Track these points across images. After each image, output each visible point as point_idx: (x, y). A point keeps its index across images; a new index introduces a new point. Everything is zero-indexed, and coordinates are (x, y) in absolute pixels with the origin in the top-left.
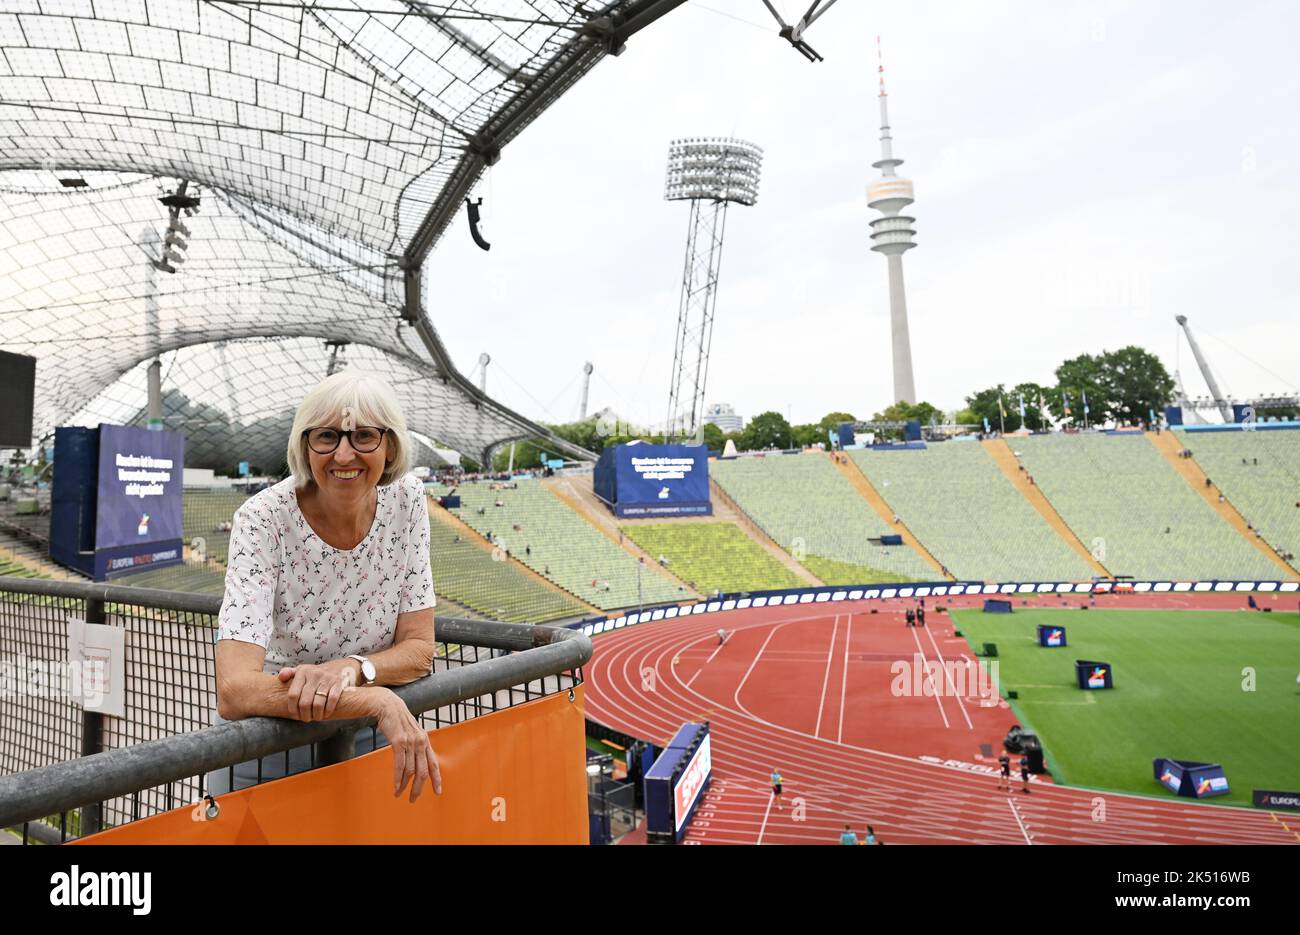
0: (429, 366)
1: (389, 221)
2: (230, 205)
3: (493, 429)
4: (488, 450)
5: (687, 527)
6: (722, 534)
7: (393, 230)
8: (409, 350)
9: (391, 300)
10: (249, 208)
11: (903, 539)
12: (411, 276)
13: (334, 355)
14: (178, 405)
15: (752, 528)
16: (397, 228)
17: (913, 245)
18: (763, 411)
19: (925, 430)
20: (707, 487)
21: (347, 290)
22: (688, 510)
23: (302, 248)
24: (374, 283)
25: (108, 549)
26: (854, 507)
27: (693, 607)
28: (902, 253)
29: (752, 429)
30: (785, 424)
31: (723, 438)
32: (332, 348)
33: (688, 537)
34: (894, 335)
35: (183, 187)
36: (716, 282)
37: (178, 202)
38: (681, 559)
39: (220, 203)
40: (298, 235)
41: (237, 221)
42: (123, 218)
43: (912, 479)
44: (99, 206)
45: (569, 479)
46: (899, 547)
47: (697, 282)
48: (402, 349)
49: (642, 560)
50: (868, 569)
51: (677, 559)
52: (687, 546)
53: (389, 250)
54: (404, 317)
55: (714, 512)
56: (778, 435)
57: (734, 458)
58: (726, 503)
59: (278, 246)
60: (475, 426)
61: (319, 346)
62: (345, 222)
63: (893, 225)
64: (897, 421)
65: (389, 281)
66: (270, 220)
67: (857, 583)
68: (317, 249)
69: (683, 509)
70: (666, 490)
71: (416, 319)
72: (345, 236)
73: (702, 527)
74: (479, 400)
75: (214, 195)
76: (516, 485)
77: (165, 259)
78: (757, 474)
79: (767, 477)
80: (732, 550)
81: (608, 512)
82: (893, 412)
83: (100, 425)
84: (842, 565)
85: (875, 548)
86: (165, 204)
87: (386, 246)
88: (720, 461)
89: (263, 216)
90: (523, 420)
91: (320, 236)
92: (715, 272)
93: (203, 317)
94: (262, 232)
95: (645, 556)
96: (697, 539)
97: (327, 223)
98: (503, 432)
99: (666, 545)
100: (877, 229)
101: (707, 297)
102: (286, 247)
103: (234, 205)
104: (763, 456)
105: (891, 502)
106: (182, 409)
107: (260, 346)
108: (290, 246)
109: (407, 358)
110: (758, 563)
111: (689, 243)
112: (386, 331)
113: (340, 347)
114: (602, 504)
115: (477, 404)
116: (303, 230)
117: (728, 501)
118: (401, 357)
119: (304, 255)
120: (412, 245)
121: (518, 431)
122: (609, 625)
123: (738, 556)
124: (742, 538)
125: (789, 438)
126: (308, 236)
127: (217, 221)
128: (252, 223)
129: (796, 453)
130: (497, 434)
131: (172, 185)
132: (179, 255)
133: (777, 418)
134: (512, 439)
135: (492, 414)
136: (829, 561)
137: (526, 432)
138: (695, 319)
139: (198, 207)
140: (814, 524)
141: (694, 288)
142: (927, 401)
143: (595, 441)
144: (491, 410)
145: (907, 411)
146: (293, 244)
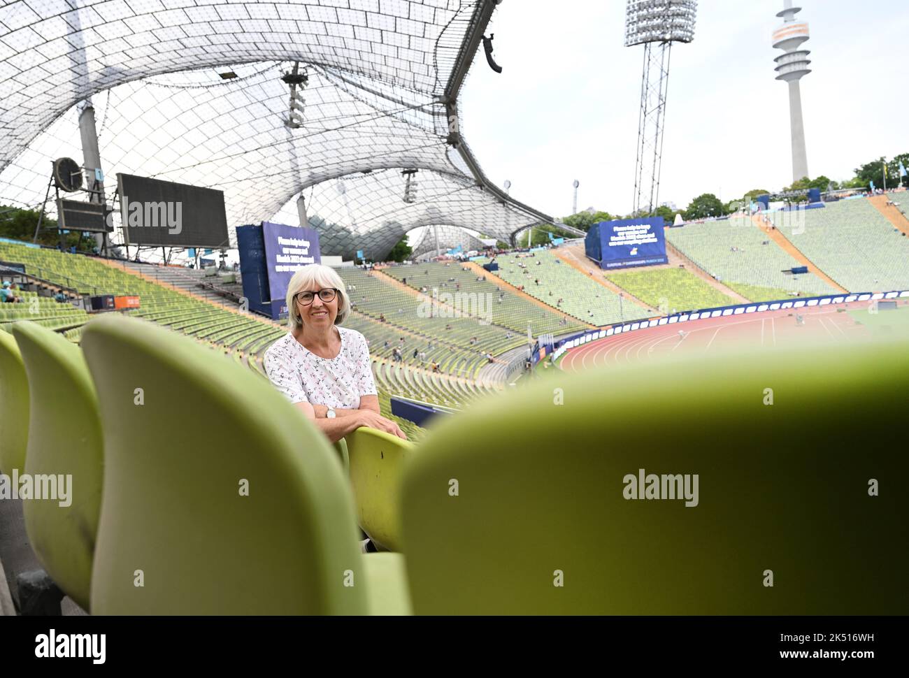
0: (470, 179)
1: (431, 68)
2: (327, 78)
3: (516, 221)
4: (513, 235)
5: (652, 272)
6: (676, 275)
7: (434, 75)
8: (455, 168)
9: (440, 132)
10: (339, 77)
11: (808, 269)
12: (450, 108)
13: (408, 180)
14: (318, 223)
15: (697, 270)
16: (437, 73)
17: (808, 71)
18: (701, 194)
19: (823, 195)
20: (665, 246)
21: (410, 129)
22: (651, 261)
23: (377, 102)
24: (427, 121)
25: (279, 300)
26: (770, 251)
27: (659, 321)
28: (799, 78)
29: (693, 207)
30: (717, 202)
31: (672, 214)
32: (407, 175)
33: (652, 278)
34: (793, 139)
35: (296, 68)
36: (665, 103)
37: (294, 79)
38: (649, 293)
39: (321, 77)
40: (373, 92)
41: (333, 89)
42: (262, 97)
43: (814, 229)
44: (246, 89)
45: (569, 249)
46: (805, 274)
47: (651, 105)
48: (451, 169)
49: (621, 295)
50: (783, 290)
51: (645, 292)
52: (652, 284)
53: (433, 92)
54: (449, 143)
55: (669, 262)
56: (712, 209)
57: (682, 226)
58: (677, 255)
59: (362, 103)
60: (504, 219)
61: (399, 176)
62: (402, 74)
63: (792, 59)
64: (802, 190)
65: (436, 117)
66: (353, 84)
67: (775, 300)
68: (386, 100)
69: (648, 261)
70: (635, 249)
71: (458, 143)
72: (403, 86)
73: (661, 272)
74: (505, 200)
75: (316, 72)
76: (534, 254)
77: (292, 119)
78: (699, 235)
79: (707, 236)
80: (683, 284)
81: (596, 267)
82: (798, 185)
83: (262, 223)
84: (763, 289)
85: (787, 276)
86: (286, 83)
87: (431, 89)
88: (672, 229)
89: (349, 82)
90: (535, 212)
91: (387, 91)
92: (664, 96)
93: (322, 160)
94: (351, 94)
95: (623, 292)
96: (658, 280)
97: (390, 78)
98: (523, 222)
99: (637, 284)
100: (780, 63)
101: (658, 114)
102: (367, 103)
103: (330, 78)
104: (703, 222)
105: (798, 246)
106: (321, 226)
107: (362, 180)
108: (369, 102)
109: (455, 175)
110: (702, 292)
111: (643, 76)
112: (439, 156)
113: (412, 175)
114: (591, 262)
115: (503, 202)
116: (376, 87)
117: (679, 253)
118: (452, 175)
119: (379, 107)
120: (449, 85)
121: (533, 220)
122: (602, 334)
123: (688, 288)
124: (690, 277)
125: (721, 210)
126: (379, 92)
127: (321, 90)
128: (343, 89)
129: (727, 218)
130: (519, 223)
131: (288, 67)
132: (300, 116)
133: (711, 197)
134: (528, 226)
135: (515, 209)
136: (754, 288)
137: (537, 220)
138: (650, 131)
139: (307, 82)
140: (742, 264)
141: (649, 110)
142: (824, 175)
143: (584, 225)
144: (514, 207)
145: (808, 184)
146: (371, 100)
